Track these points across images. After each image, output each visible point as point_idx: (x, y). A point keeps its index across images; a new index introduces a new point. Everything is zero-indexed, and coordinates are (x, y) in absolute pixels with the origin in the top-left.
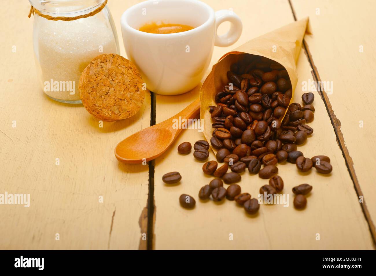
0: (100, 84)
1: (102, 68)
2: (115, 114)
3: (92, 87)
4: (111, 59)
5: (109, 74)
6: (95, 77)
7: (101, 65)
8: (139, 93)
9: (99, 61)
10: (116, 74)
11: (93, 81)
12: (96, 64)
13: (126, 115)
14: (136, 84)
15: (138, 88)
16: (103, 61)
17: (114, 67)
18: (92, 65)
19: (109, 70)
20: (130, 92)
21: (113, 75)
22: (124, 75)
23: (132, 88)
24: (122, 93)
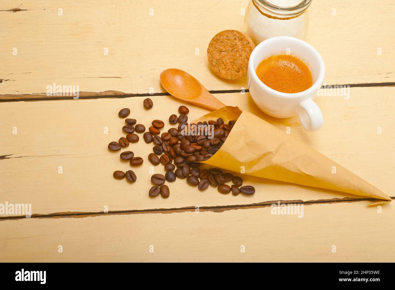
0: (223, 43)
1: (235, 39)
2: (212, 63)
3: (218, 39)
4: (245, 43)
5: (234, 46)
6: (225, 38)
7: (236, 38)
8: (236, 73)
9: (238, 35)
10: (237, 51)
11: (222, 38)
12: (234, 34)
13: (217, 71)
14: (241, 69)
15: (239, 71)
16: (239, 38)
17: (240, 47)
18: (232, 32)
19: (236, 45)
20: (232, 67)
21: (235, 50)
22: (240, 57)
23: (236, 68)
24: (228, 61)
